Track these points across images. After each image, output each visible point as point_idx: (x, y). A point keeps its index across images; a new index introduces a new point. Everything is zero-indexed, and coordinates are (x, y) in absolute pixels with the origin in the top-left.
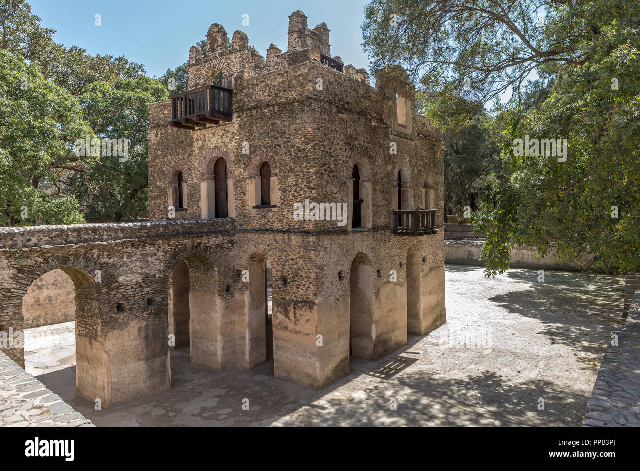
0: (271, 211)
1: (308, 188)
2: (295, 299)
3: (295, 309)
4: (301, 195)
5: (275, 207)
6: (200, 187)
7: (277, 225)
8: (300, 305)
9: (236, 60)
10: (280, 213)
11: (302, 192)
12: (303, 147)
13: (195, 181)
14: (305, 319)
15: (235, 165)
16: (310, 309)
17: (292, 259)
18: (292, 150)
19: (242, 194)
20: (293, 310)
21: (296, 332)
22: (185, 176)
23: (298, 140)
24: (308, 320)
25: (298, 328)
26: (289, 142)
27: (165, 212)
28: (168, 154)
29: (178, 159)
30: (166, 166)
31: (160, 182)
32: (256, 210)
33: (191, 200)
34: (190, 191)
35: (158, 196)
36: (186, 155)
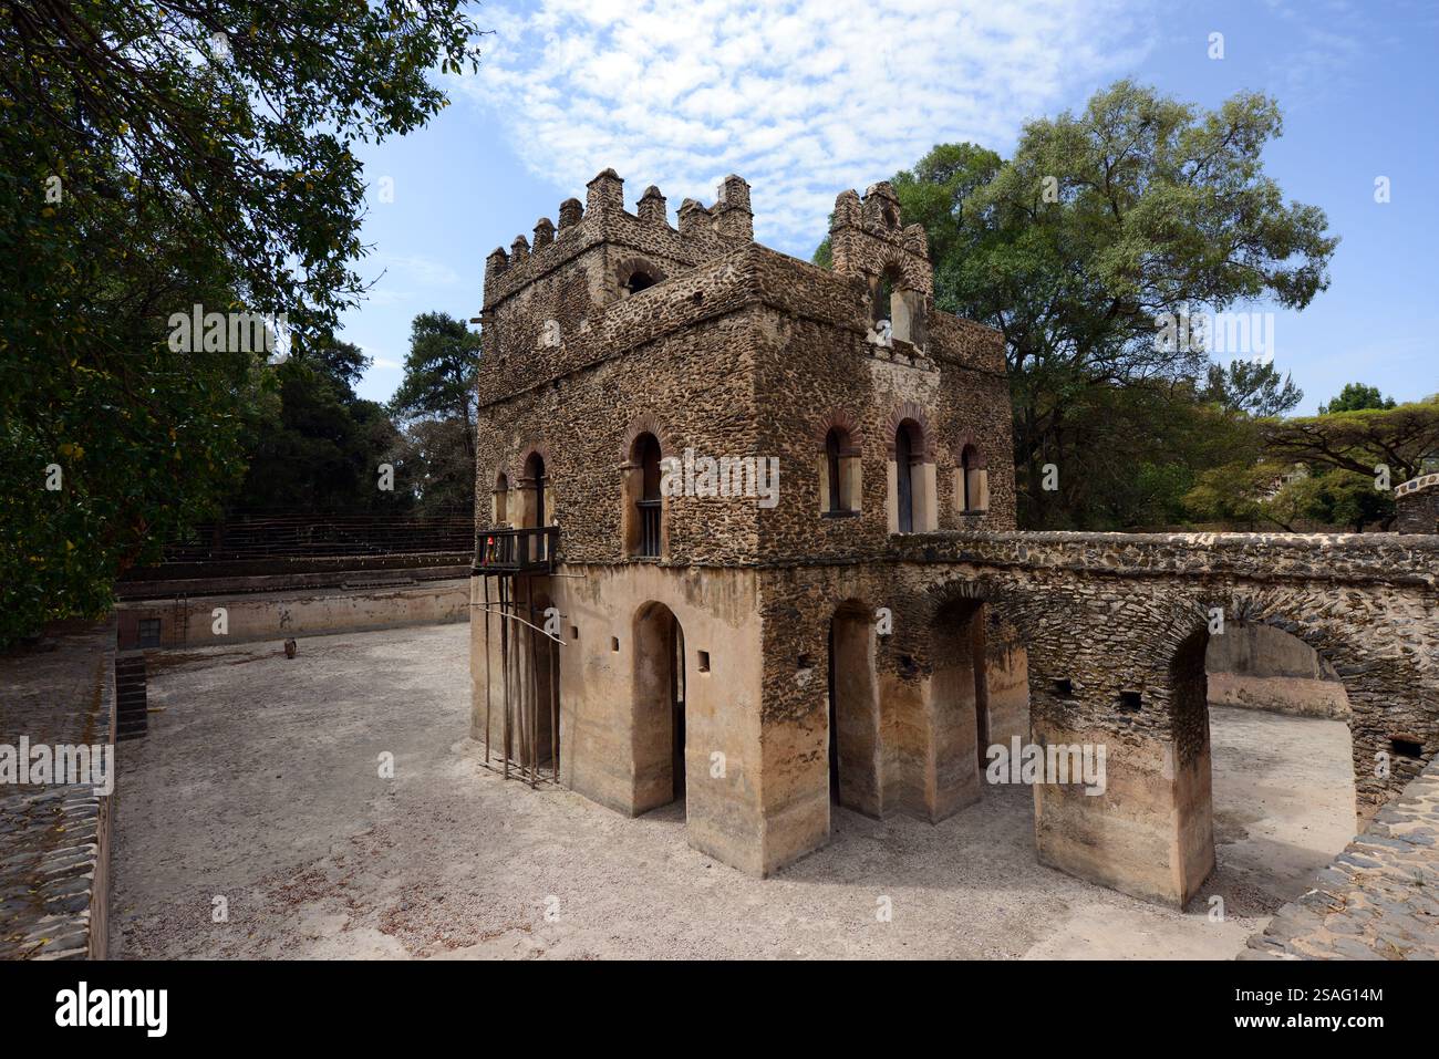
6: (885, 470)
13: (876, 457)
19: (947, 491)
22: (857, 442)
27: (808, 520)
28: (815, 384)
29: (840, 404)
30: (812, 411)
31: (793, 444)
32: (963, 517)
33: (868, 495)
34: (866, 476)
35: (788, 478)
36: (858, 400)
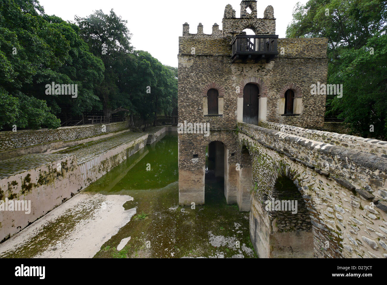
0: (295, 117)
5: (298, 115)
6: (237, 101)
9: (270, 24)
10: (301, 118)
11: (318, 108)
13: (232, 97)
15: (270, 89)
19: (274, 107)
22: (221, 93)
26: (311, 80)
27: (198, 117)
28: (203, 76)
29: (214, 81)
30: (201, 85)
31: (193, 95)
32: (284, 116)
33: (227, 109)
34: (226, 103)
35: (189, 105)
36: (223, 79)
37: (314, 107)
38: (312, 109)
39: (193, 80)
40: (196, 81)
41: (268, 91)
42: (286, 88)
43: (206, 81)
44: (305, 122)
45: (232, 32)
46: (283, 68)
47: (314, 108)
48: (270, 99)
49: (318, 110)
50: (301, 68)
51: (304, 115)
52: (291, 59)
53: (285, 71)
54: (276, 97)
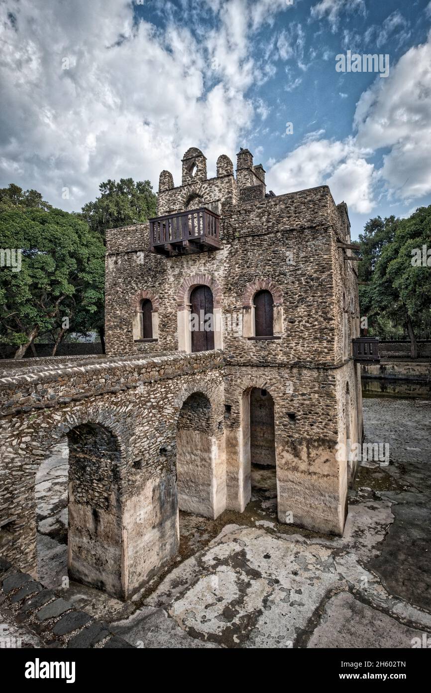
0: (273, 342)
1: (325, 319)
2: (308, 437)
3: (308, 448)
4: (316, 325)
5: (279, 338)
6: (176, 316)
7: (281, 358)
8: (316, 444)
9: (223, 185)
10: (285, 345)
11: (316, 323)
12: (315, 275)
13: (169, 310)
14: (323, 459)
15: (224, 293)
16: (329, 448)
17: (303, 395)
18: (302, 278)
20: (305, 449)
21: (310, 474)
22: (155, 305)
23: (309, 268)
24: (327, 460)
25: (312, 469)
26: (298, 269)
28: (132, 281)
29: (146, 287)
31: (121, 311)
32: (253, 341)
33: (163, 331)
34: (162, 321)
35: (118, 326)
36: (157, 283)
37: (308, 322)
38: (305, 326)
39: (120, 288)
40: (125, 290)
41: (223, 297)
42: (252, 289)
43: (136, 288)
44: (293, 352)
45: (168, 210)
46: (245, 254)
47: (308, 325)
48: (227, 310)
49: (317, 327)
50: (277, 251)
51: (290, 338)
52: (257, 236)
53: (249, 259)
54: (235, 307)
